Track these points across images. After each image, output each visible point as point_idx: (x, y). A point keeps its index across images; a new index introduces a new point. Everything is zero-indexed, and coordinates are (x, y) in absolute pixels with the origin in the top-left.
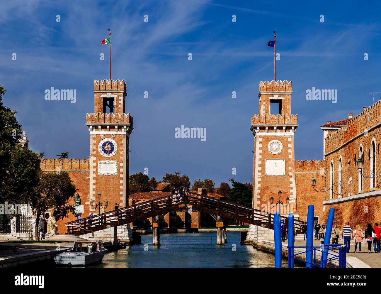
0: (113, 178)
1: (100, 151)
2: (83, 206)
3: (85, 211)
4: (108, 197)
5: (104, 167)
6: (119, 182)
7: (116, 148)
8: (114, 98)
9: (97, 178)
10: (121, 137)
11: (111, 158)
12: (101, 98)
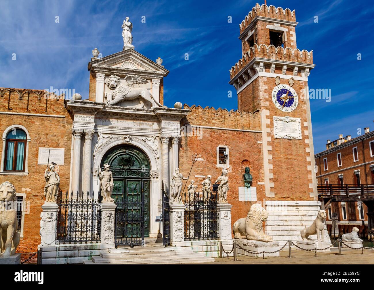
0: (296, 144)
1: (274, 102)
2: (255, 188)
3: (259, 197)
4: (291, 174)
5: (283, 126)
6: (305, 150)
7: (296, 99)
8: (284, 31)
9: (274, 143)
10: (301, 84)
11: (290, 114)
12: (267, 29)
